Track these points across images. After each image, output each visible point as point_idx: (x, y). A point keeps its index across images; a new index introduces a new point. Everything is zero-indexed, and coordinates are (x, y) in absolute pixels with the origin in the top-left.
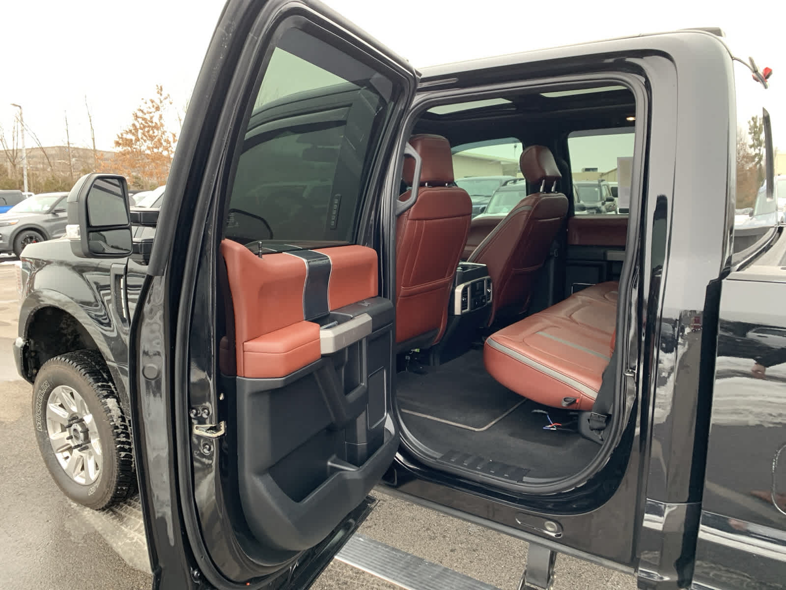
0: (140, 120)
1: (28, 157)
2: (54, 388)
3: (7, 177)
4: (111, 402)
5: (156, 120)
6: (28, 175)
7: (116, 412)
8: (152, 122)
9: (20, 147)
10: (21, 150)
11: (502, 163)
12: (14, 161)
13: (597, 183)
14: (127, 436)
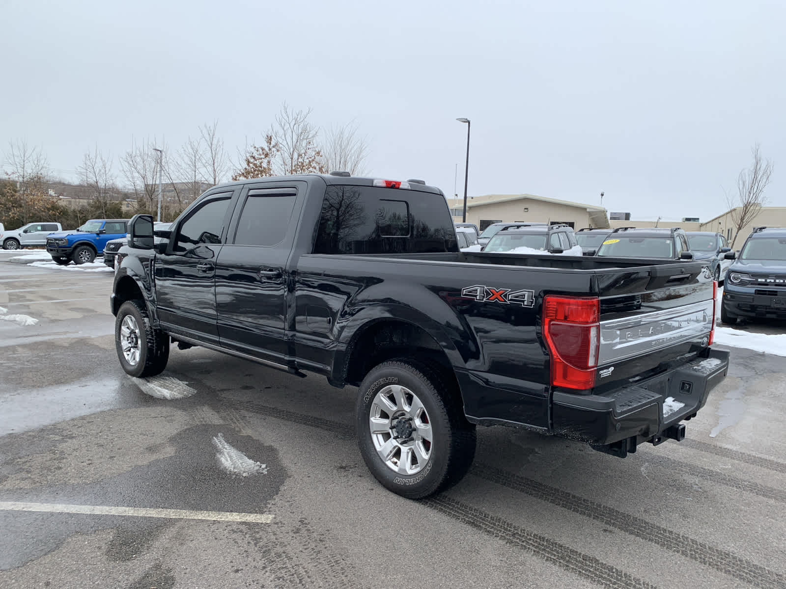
0: (251, 165)
1: (163, 191)
2: (124, 317)
3: (145, 209)
4: (146, 320)
5: (264, 165)
6: (161, 208)
7: (148, 324)
8: (261, 167)
9: (158, 182)
10: (158, 185)
11: (588, 210)
12: (152, 196)
13: (670, 232)
14: (152, 336)
